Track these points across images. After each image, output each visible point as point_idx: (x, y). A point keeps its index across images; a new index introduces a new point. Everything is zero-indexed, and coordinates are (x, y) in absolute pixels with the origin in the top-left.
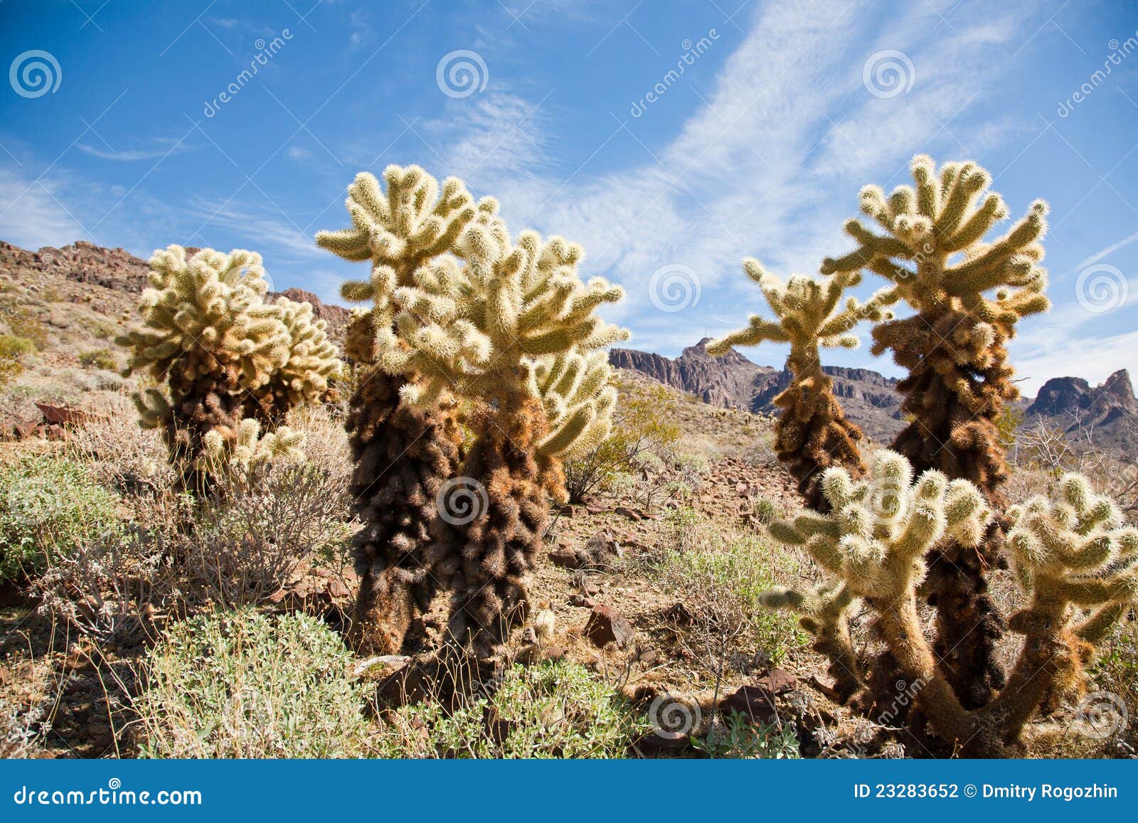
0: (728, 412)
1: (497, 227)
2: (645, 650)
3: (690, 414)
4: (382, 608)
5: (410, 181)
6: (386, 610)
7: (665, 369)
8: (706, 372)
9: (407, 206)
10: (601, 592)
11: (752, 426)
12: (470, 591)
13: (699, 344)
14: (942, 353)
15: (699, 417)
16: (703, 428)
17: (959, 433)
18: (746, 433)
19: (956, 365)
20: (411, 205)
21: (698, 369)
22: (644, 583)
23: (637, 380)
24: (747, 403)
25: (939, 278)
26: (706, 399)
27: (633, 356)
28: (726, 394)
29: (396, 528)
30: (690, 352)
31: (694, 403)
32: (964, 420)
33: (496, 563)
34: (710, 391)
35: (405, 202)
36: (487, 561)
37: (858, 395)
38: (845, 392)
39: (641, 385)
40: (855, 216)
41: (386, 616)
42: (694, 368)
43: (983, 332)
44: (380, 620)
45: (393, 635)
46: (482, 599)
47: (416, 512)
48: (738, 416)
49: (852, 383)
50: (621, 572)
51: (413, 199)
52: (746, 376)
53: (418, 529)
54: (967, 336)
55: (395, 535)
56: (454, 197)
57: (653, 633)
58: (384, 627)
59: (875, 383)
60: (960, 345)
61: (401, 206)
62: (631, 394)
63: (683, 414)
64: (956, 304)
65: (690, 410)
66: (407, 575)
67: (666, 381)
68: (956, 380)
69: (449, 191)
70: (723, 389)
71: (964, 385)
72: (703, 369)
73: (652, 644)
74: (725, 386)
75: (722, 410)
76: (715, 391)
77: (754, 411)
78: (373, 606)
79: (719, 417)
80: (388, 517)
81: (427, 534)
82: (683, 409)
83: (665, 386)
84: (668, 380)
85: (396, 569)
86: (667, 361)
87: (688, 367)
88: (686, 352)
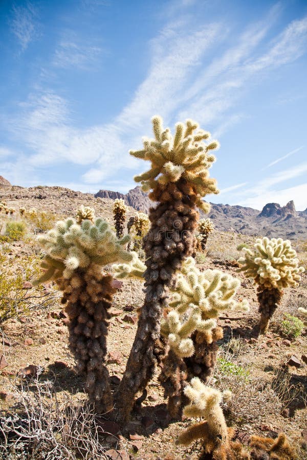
8: (138, 200)
13: (135, 188)
21: (135, 198)
26: (138, 210)
27: (109, 193)
30: (132, 192)
34: (140, 207)
42: (133, 198)
72: (137, 198)
74: (146, 205)
76: (142, 207)
86: (122, 194)
87: (131, 198)
88: (130, 191)
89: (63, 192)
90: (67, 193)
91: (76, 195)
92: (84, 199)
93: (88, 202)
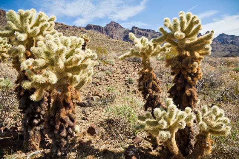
0: (118, 41)
1: (56, 38)
2: (104, 135)
3: (108, 42)
4: (32, 138)
5: (27, 15)
6: (34, 138)
7: (102, 30)
8: (112, 30)
9: (26, 23)
10: (91, 114)
11: (124, 44)
12: (57, 140)
13: (110, 23)
14: (184, 69)
15: (111, 42)
16: (112, 45)
17: (187, 92)
18: (122, 46)
19: (188, 73)
20: (28, 23)
21: (110, 29)
22: (101, 109)
23: (95, 33)
24: (122, 38)
25: (184, 46)
26: (112, 38)
27: (93, 26)
28: (117, 36)
29: (34, 118)
30: (108, 25)
31: (109, 39)
32: (189, 88)
33: (64, 134)
34: (113, 35)
35: (26, 22)
36: (61, 134)
37: (149, 36)
38: (146, 35)
39: (96, 34)
40: (162, 26)
41: (34, 140)
42: (109, 29)
43: (195, 65)
44: (32, 142)
45: (36, 144)
46: (61, 142)
47: (39, 114)
48: (120, 42)
49: (148, 33)
50: (95, 106)
51: (28, 20)
52: (122, 31)
53: (40, 117)
54: (191, 66)
55: (34, 120)
56: (42, 19)
57: (105, 129)
58: (34, 143)
59: (153, 33)
60: (189, 68)
61: (24, 24)
62: (93, 37)
63: (106, 41)
64: (188, 53)
65: (108, 40)
66: (38, 128)
67: (102, 32)
68: (187, 77)
69: (40, 17)
70: (116, 34)
71: (190, 78)
72: (111, 29)
73: (105, 132)
74: (117, 34)
75: (116, 40)
76: (115, 35)
77: (124, 40)
78: (30, 138)
79: (115, 42)
80: (31, 116)
81: (43, 118)
82: (106, 40)
83: (102, 34)
84: (103, 32)
85: (35, 127)
86: (102, 27)
87: (108, 29)
88: (107, 25)
89: (59, 26)
90: (62, 26)
91: (68, 28)
92: (72, 30)
93: (75, 31)
